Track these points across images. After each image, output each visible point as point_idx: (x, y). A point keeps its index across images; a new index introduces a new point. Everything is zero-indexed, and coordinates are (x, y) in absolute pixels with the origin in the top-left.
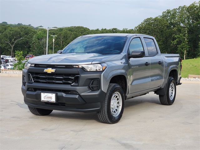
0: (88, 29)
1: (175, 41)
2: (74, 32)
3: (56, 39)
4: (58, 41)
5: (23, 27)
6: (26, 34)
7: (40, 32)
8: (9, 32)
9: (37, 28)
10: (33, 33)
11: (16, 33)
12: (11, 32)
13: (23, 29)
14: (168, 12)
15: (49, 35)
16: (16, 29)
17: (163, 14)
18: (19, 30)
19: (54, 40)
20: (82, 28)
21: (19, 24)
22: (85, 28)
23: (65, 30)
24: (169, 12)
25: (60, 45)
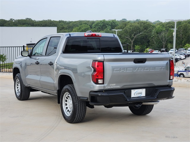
6: (145, 29)
7: (158, 26)
10: (152, 28)
11: (136, 28)
12: (131, 28)
13: (143, 24)
16: (136, 24)
18: (139, 26)
19: (174, 33)
23: (185, 23)
25: (180, 38)
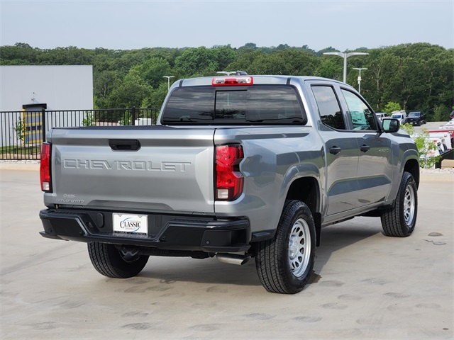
0: (442, 48)
2: (408, 58)
3: (366, 75)
4: (370, 80)
5: (289, 53)
6: (296, 68)
7: (327, 61)
8: (260, 65)
9: (320, 53)
10: (311, 66)
11: (275, 67)
13: (291, 57)
15: (347, 68)
16: (276, 57)
18: (281, 61)
19: (359, 79)
20: (427, 46)
21: (281, 45)
22: (434, 46)
23: (387, 55)
25: (375, 90)
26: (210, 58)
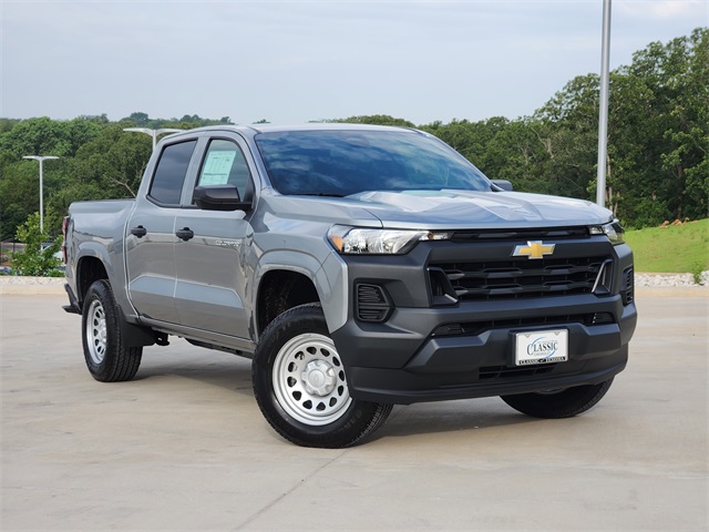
1: (676, 153)
14: (652, 52)
17: (634, 60)
24: (656, 51)
26: (57, 135)
